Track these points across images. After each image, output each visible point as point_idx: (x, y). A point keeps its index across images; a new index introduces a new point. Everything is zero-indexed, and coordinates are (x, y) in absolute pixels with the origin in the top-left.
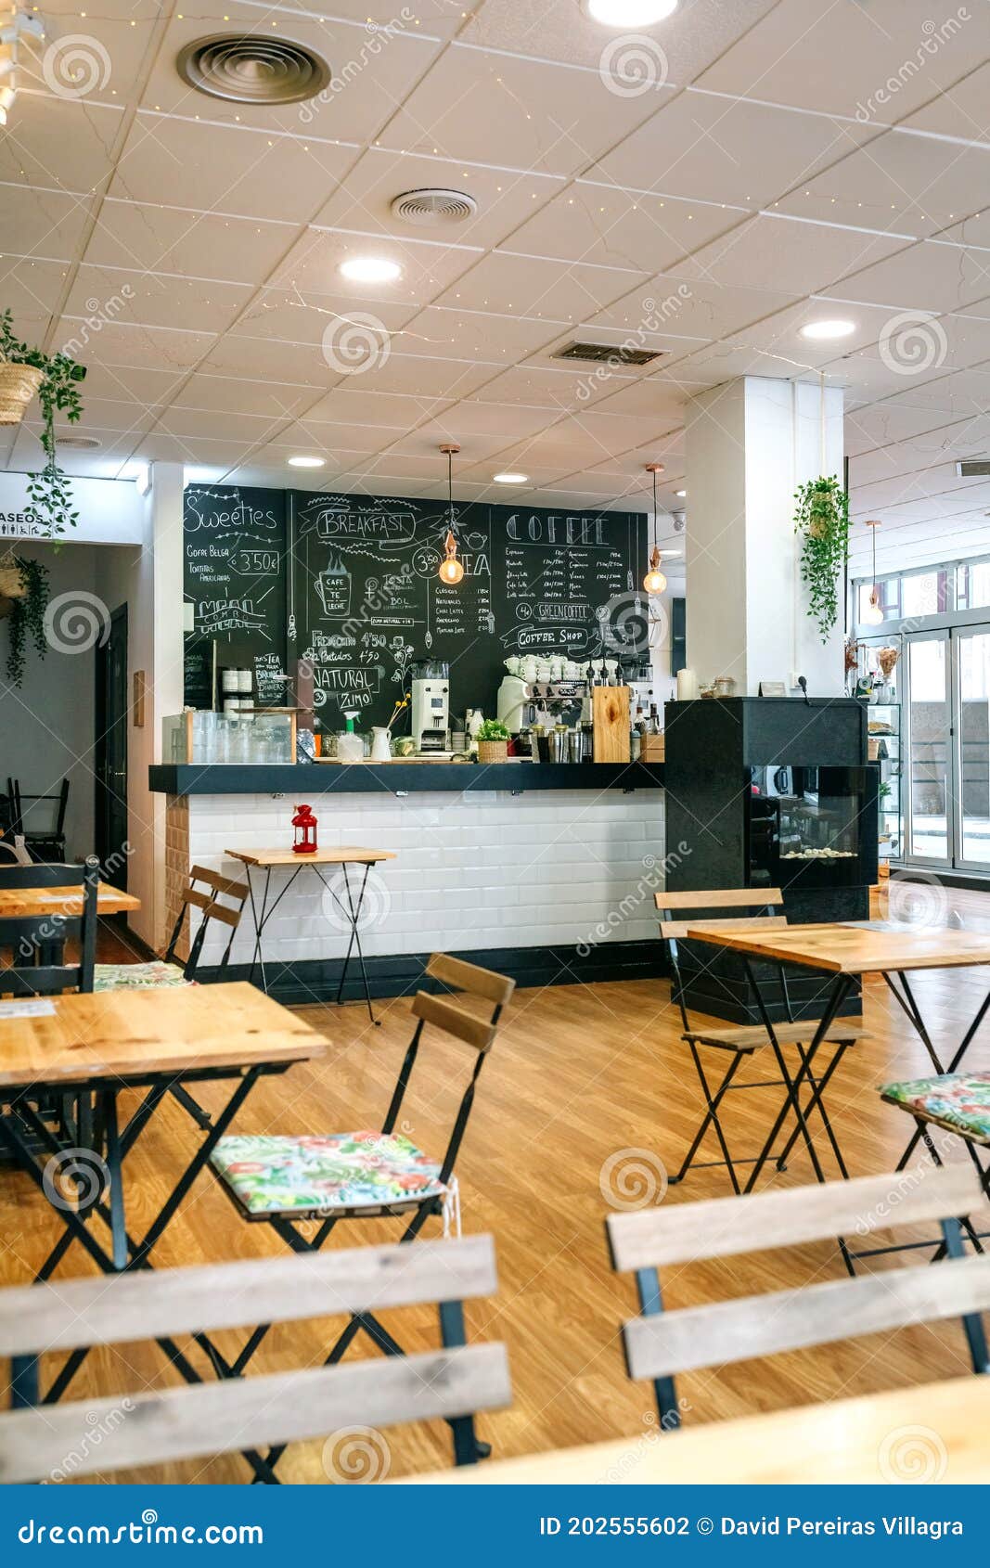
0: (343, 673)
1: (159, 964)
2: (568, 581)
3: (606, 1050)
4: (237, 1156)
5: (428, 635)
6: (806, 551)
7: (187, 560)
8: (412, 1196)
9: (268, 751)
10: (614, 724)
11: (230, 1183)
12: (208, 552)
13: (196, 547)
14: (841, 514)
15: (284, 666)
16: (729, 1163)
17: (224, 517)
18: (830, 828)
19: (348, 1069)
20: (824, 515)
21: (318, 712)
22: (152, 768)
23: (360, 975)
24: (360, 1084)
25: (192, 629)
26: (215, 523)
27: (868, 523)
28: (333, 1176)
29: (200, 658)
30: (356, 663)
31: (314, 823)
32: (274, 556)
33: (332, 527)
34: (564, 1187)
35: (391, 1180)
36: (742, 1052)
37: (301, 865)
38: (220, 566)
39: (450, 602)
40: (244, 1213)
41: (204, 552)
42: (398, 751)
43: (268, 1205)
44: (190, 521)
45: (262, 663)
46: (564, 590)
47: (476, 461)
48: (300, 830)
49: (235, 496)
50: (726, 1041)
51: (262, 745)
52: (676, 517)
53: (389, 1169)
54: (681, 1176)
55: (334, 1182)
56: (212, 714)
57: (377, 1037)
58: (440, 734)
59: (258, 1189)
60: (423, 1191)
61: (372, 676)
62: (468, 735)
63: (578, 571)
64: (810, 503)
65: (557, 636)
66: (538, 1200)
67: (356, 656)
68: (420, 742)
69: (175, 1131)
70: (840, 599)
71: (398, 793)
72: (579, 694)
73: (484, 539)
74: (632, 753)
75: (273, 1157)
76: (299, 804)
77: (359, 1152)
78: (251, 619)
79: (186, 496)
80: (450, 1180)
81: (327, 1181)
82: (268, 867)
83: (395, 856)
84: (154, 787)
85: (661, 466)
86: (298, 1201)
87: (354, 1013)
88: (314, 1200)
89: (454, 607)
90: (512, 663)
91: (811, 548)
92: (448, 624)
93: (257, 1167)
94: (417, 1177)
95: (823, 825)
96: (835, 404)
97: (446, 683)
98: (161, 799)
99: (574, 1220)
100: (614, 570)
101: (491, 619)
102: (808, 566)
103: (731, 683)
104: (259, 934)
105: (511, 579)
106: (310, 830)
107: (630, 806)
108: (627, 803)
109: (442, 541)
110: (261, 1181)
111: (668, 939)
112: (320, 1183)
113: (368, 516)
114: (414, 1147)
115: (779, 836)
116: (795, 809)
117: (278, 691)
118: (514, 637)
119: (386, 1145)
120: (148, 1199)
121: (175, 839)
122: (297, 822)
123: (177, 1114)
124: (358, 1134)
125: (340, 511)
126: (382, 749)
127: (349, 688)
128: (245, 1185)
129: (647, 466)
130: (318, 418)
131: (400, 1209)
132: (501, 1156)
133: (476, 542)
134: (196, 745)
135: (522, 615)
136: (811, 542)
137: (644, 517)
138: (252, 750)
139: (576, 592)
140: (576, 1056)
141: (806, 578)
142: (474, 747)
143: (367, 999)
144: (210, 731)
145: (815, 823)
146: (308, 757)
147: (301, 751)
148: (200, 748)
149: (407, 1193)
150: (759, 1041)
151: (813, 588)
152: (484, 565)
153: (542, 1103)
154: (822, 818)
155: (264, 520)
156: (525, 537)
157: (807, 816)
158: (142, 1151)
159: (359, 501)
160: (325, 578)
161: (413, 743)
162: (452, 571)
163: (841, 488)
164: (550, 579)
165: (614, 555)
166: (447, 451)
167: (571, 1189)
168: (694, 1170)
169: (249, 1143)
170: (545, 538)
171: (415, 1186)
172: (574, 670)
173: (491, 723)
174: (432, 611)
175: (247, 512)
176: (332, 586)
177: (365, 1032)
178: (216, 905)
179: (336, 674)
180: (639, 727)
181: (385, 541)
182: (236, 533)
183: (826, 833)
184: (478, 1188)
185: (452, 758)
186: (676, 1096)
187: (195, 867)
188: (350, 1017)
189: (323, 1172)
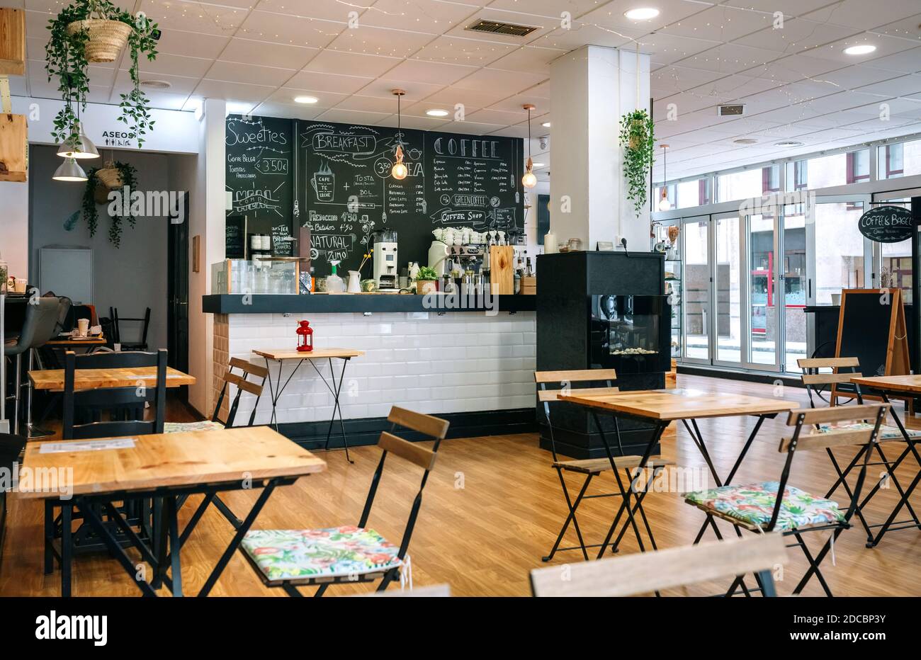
0: (329, 238)
1: (209, 422)
2: (473, 180)
3: (499, 477)
4: (260, 543)
5: (384, 214)
6: (626, 158)
7: (228, 163)
8: (379, 568)
9: (281, 286)
10: (504, 270)
11: (255, 561)
12: (242, 159)
13: (235, 155)
14: (649, 135)
15: (291, 233)
16: (583, 547)
17: (252, 136)
18: (640, 338)
19: (333, 491)
20: (638, 134)
21: (313, 263)
22: (205, 297)
23: (340, 431)
24: (340, 500)
25: (231, 208)
26: (246, 139)
27: (661, 146)
28: (325, 555)
29: (236, 227)
30: (337, 232)
31: (310, 332)
32: (284, 162)
33: (322, 144)
34: (476, 565)
35: (366, 558)
36: (591, 474)
37: (302, 360)
38: (249, 168)
39: (398, 193)
40: (265, 581)
41: (239, 159)
42: (365, 288)
43: (281, 576)
44: (230, 138)
45: (277, 231)
46: (471, 186)
47: (416, 101)
48: (302, 337)
49: (259, 123)
50: (582, 467)
51: (277, 282)
52: (541, 141)
53: (364, 551)
54: (551, 557)
55: (327, 559)
56: (244, 262)
57: (351, 471)
58: (391, 278)
59: (275, 565)
60: (387, 564)
61: (348, 240)
62: (409, 278)
63: (480, 175)
64: (630, 127)
65: (466, 216)
66: (458, 573)
67: (337, 228)
68: (379, 283)
69: (219, 532)
70: (648, 189)
71: (366, 313)
72: (481, 252)
73: (420, 153)
74: (515, 288)
75: (286, 543)
76: (301, 320)
77: (343, 539)
78: (270, 203)
79: (227, 122)
80: (405, 557)
81: (321, 559)
82: (280, 360)
83: (363, 353)
84: (205, 310)
85: (533, 106)
86: (302, 572)
87: (337, 455)
88: (314, 572)
89: (401, 196)
90: (438, 232)
91: (629, 156)
92: (397, 208)
93: (274, 550)
94: (383, 555)
95: (636, 336)
96: (645, 63)
97: (395, 245)
98: (210, 317)
99: (482, 585)
100: (502, 174)
101: (424, 204)
102: (628, 167)
103: (579, 242)
104: (274, 405)
105: (438, 179)
106: (308, 336)
107: (514, 323)
108: (512, 321)
109: (393, 154)
110: (277, 559)
111: (543, 402)
112: (317, 560)
113: (345, 137)
114: (380, 537)
115: (609, 344)
116: (618, 327)
117: (288, 250)
118: (439, 216)
119: (361, 536)
120: (200, 576)
121: (219, 344)
122: (299, 331)
123: (220, 521)
124: (342, 528)
125: (329, 133)
126: (355, 285)
127: (333, 248)
128: (265, 562)
129: (524, 106)
130: (314, 69)
131: (371, 577)
132: (434, 545)
133: (415, 155)
134: (234, 282)
135: (444, 202)
136: (630, 152)
137: (521, 141)
138: (270, 285)
139: (478, 188)
140: (481, 482)
141: (626, 175)
142: (414, 285)
143: (345, 447)
144: (243, 272)
145: (631, 335)
146: (307, 290)
147: (302, 286)
148: (236, 283)
149: (376, 566)
150: (604, 466)
151: (631, 182)
152: (420, 170)
153: (460, 512)
154: (636, 332)
155: (278, 139)
156: (447, 152)
157: (626, 331)
158: (196, 545)
159: (340, 127)
160: (318, 177)
161: (375, 283)
162: (400, 171)
163: (649, 118)
164: (462, 179)
165: (502, 164)
166: (397, 94)
167: (480, 566)
168: (559, 552)
169: (269, 535)
170: (459, 153)
171: (382, 561)
172: (477, 237)
173: (425, 269)
174: (387, 199)
175: (267, 133)
176: (322, 182)
177: (343, 467)
178: (247, 382)
179: (325, 238)
180: (519, 272)
181: (356, 154)
182: (260, 147)
183: (638, 341)
184: (420, 566)
185: (400, 292)
186: (547, 506)
187: (232, 358)
188: (333, 458)
189: (319, 553)
